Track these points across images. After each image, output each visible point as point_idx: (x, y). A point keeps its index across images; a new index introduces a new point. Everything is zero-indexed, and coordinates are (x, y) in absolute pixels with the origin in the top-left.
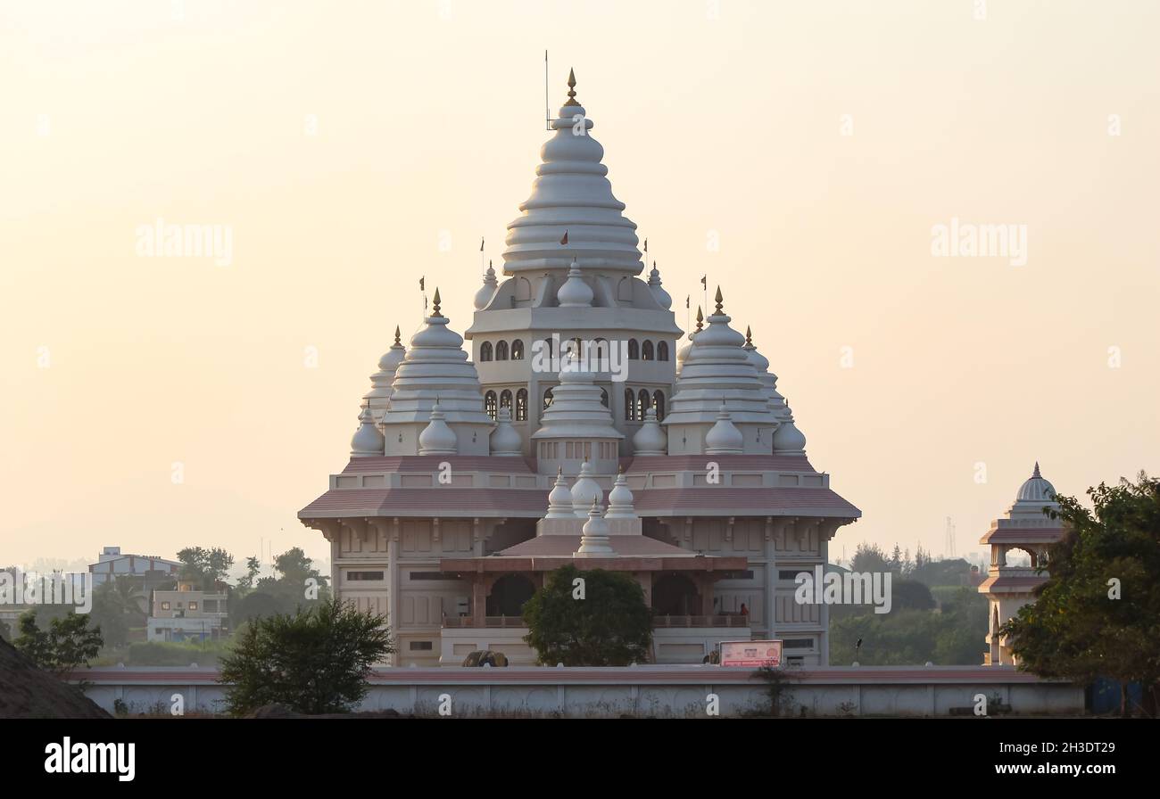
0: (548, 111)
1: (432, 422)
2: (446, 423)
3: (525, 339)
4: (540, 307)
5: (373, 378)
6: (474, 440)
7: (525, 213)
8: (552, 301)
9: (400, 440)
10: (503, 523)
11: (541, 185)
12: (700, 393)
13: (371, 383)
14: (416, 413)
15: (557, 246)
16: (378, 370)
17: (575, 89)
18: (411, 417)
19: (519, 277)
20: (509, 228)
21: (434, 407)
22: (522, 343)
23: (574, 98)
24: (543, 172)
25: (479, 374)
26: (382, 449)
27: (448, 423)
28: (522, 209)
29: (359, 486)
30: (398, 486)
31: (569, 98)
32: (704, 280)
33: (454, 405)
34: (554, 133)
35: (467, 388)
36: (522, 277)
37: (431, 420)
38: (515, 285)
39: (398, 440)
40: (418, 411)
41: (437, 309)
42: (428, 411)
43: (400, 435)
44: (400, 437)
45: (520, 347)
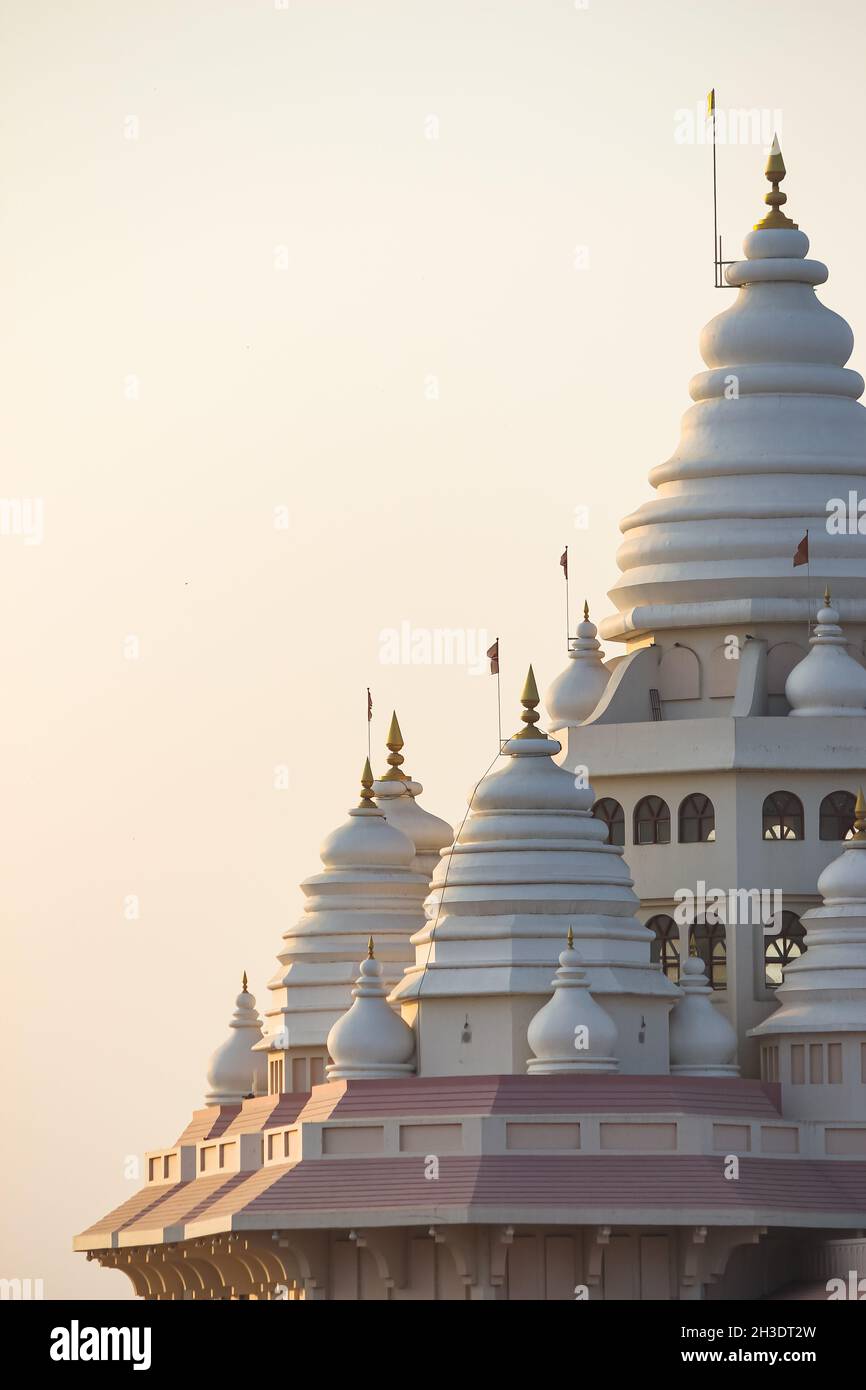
0: (718, 242)
1: (559, 994)
2: (594, 995)
4: (749, 715)
5: (313, 888)
6: (641, 1038)
7: (670, 492)
8: (773, 701)
9: (466, 1038)
10: (756, 1240)
11: (714, 423)
13: (306, 900)
14: (509, 970)
15: (784, 568)
16: (318, 869)
17: (783, 186)
18: (500, 981)
19: (668, 643)
20: (624, 530)
21: (562, 956)
22: (708, 801)
23: (782, 208)
24: (714, 389)
25: (634, 876)
26: (413, 1055)
27: (597, 996)
28: (656, 482)
29: (390, 1150)
30: (501, 1150)
31: (770, 208)
33: (594, 951)
34: (733, 297)
35: (618, 911)
36: (677, 645)
37: (556, 987)
38: (659, 663)
39: (460, 1037)
40: (514, 966)
41: (531, 718)
42: (544, 966)
43: (467, 1025)
44: (465, 1030)
45: (702, 813)
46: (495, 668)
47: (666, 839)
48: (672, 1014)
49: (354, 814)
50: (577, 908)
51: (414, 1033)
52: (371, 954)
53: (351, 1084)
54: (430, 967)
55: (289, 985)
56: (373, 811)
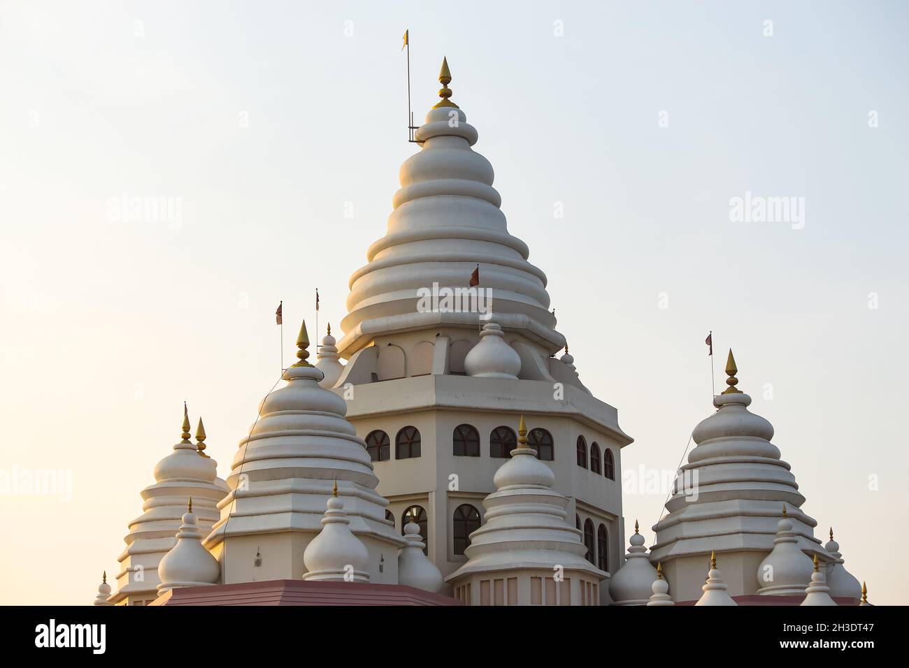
0: (411, 115)
1: (327, 527)
3: (419, 424)
4: (444, 374)
5: (149, 493)
6: (381, 569)
9: (258, 563)
12: (735, 506)
13: (142, 503)
14: (290, 514)
16: (153, 482)
17: (449, 86)
18: (285, 521)
19: (383, 344)
21: (329, 502)
22: (416, 431)
23: (449, 98)
26: (219, 577)
31: (442, 98)
32: (709, 341)
35: (365, 482)
36: (390, 345)
37: (325, 523)
38: (378, 357)
39: (253, 563)
40: (293, 511)
41: (303, 355)
42: (315, 513)
43: (258, 554)
44: (257, 558)
45: (412, 439)
46: (279, 321)
47: (388, 458)
48: (399, 558)
49: (177, 448)
50: (338, 475)
51: (219, 565)
52: (190, 509)
53: (175, 591)
54: (232, 516)
55: (131, 553)
56: (189, 445)
